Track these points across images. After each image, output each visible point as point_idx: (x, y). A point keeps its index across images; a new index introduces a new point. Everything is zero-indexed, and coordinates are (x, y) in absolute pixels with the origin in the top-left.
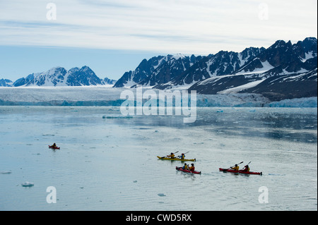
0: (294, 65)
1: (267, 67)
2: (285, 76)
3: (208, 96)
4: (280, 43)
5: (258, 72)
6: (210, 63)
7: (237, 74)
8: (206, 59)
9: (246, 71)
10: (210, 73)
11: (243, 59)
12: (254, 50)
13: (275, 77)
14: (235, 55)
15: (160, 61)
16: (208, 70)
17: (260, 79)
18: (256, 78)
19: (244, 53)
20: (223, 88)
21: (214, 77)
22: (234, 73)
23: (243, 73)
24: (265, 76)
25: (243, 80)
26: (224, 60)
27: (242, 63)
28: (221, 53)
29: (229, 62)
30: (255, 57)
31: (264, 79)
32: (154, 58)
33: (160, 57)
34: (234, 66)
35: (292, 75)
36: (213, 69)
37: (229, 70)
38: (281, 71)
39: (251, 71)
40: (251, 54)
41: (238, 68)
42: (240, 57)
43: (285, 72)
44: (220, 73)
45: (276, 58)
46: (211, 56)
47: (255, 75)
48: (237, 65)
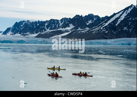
0: (84, 26)
1: (72, 26)
2: (80, 31)
3: (45, 39)
4: (78, 16)
5: (67, 28)
6: (46, 24)
7: (58, 30)
8: (45, 22)
9: (62, 28)
10: (46, 29)
11: (61, 23)
12: (66, 19)
13: (75, 31)
14: (58, 21)
15: (24, 23)
16: (45, 27)
17: (69, 32)
18: (67, 31)
19: (62, 20)
20: (52, 36)
21: (48, 31)
22: (57, 29)
23: (61, 29)
24: (71, 31)
25: (61, 32)
26: (53, 23)
27: (61, 24)
28: (51, 20)
29: (55, 24)
30: (66, 22)
31: (70, 32)
32: (21, 22)
33: (24, 21)
34: (57, 26)
35: (83, 30)
36: (48, 27)
37: (55, 28)
38: (78, 29)
39: (65, 28)
40: (65, 20)
41: (59, 27)
42: (60, 22)
43: (80, 29)
44: (51, 29)
45: (76, 23)
46: (47, 21)
47: (66, 30)
48: (59, 25)
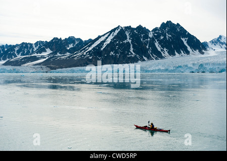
0: (63, 51)
1: (49, 51)
2: (59, 56)
3: (16, 67)
4: (55, 39)
5: (44, 54)
6: (16, 49)
7: (32, 55)
8: (15, 46)
9: (37, 53)
10: (17, 54)
11: (36, 47)
12: (42, 42)
13: (53, 57)
14: (31, 45)
16: (16, 53)
17: (45, 58)
18: (43, 57)
19: (36, 44)
20: (25, 63)
21: (19, 57)
22: (31, 54)
23: (36, 55)
24: (48, 56)
25: (36, 59)
26: (25, 47)
27: (35, 49)
28: (23, 43)
29: (27, 48)
30: (42, 46)
31: (47, 58)
34: (31, 51)
35: (62, 56)
36: (18, 52)
37: (28, 53)
38: (57, 54)
39: (40, 53)
40: (40, 44)
41: (33, 52)
42: (34, 46)
43: (58, 54)
44: (23, 54)
45: (54, 47)
46: (17, 45)
47: (42, 56)
48: (32, 50)
